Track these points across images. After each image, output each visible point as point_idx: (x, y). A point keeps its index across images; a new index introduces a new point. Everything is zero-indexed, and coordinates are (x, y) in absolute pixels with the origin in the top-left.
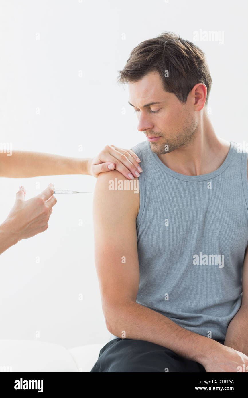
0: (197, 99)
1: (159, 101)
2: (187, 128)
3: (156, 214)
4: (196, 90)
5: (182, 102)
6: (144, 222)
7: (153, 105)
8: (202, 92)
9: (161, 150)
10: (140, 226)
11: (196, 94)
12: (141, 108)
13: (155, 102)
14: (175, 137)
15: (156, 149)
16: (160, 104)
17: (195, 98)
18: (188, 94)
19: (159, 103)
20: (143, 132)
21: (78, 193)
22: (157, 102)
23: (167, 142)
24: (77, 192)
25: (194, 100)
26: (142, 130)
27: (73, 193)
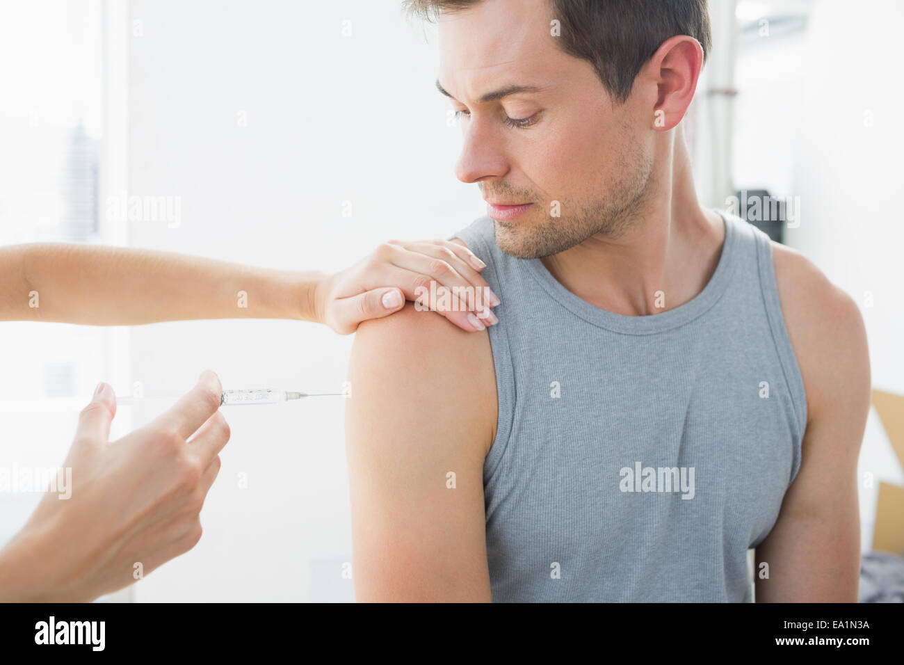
0: (664, 90)
1: (538, 83)
2: (620, 183)
3: (547, 443)
4: (666, 60)
5: (613, 95)
6: (511, 468)
7: (512, 96)
8: (683, 68)
9: (526, 247)
10: (497, 480)
11: (664, 72)
12: (474, 104)
13: (520, 84)
14: (579, 211)
15: (511, 242)
16: (536, 94)
17: (659, 85)
18: (636, 71)
19: (534, 89)
20: (476, 184)
21: (302, 400)
22: (526, 87)
23: (551, 223)
24: (301, 395)
25: (652, 92)
26: (472, 178)
27: (287, 399)
